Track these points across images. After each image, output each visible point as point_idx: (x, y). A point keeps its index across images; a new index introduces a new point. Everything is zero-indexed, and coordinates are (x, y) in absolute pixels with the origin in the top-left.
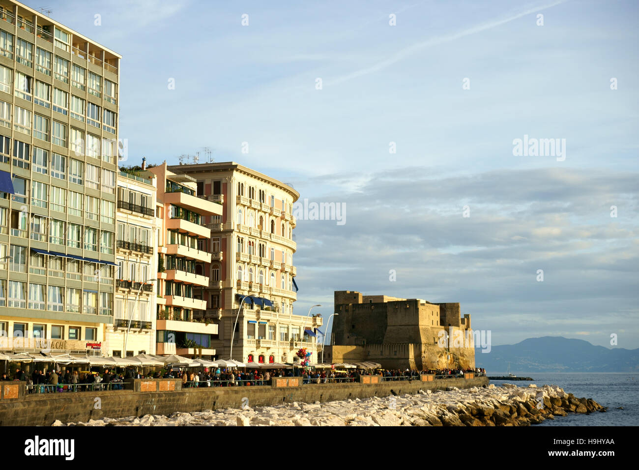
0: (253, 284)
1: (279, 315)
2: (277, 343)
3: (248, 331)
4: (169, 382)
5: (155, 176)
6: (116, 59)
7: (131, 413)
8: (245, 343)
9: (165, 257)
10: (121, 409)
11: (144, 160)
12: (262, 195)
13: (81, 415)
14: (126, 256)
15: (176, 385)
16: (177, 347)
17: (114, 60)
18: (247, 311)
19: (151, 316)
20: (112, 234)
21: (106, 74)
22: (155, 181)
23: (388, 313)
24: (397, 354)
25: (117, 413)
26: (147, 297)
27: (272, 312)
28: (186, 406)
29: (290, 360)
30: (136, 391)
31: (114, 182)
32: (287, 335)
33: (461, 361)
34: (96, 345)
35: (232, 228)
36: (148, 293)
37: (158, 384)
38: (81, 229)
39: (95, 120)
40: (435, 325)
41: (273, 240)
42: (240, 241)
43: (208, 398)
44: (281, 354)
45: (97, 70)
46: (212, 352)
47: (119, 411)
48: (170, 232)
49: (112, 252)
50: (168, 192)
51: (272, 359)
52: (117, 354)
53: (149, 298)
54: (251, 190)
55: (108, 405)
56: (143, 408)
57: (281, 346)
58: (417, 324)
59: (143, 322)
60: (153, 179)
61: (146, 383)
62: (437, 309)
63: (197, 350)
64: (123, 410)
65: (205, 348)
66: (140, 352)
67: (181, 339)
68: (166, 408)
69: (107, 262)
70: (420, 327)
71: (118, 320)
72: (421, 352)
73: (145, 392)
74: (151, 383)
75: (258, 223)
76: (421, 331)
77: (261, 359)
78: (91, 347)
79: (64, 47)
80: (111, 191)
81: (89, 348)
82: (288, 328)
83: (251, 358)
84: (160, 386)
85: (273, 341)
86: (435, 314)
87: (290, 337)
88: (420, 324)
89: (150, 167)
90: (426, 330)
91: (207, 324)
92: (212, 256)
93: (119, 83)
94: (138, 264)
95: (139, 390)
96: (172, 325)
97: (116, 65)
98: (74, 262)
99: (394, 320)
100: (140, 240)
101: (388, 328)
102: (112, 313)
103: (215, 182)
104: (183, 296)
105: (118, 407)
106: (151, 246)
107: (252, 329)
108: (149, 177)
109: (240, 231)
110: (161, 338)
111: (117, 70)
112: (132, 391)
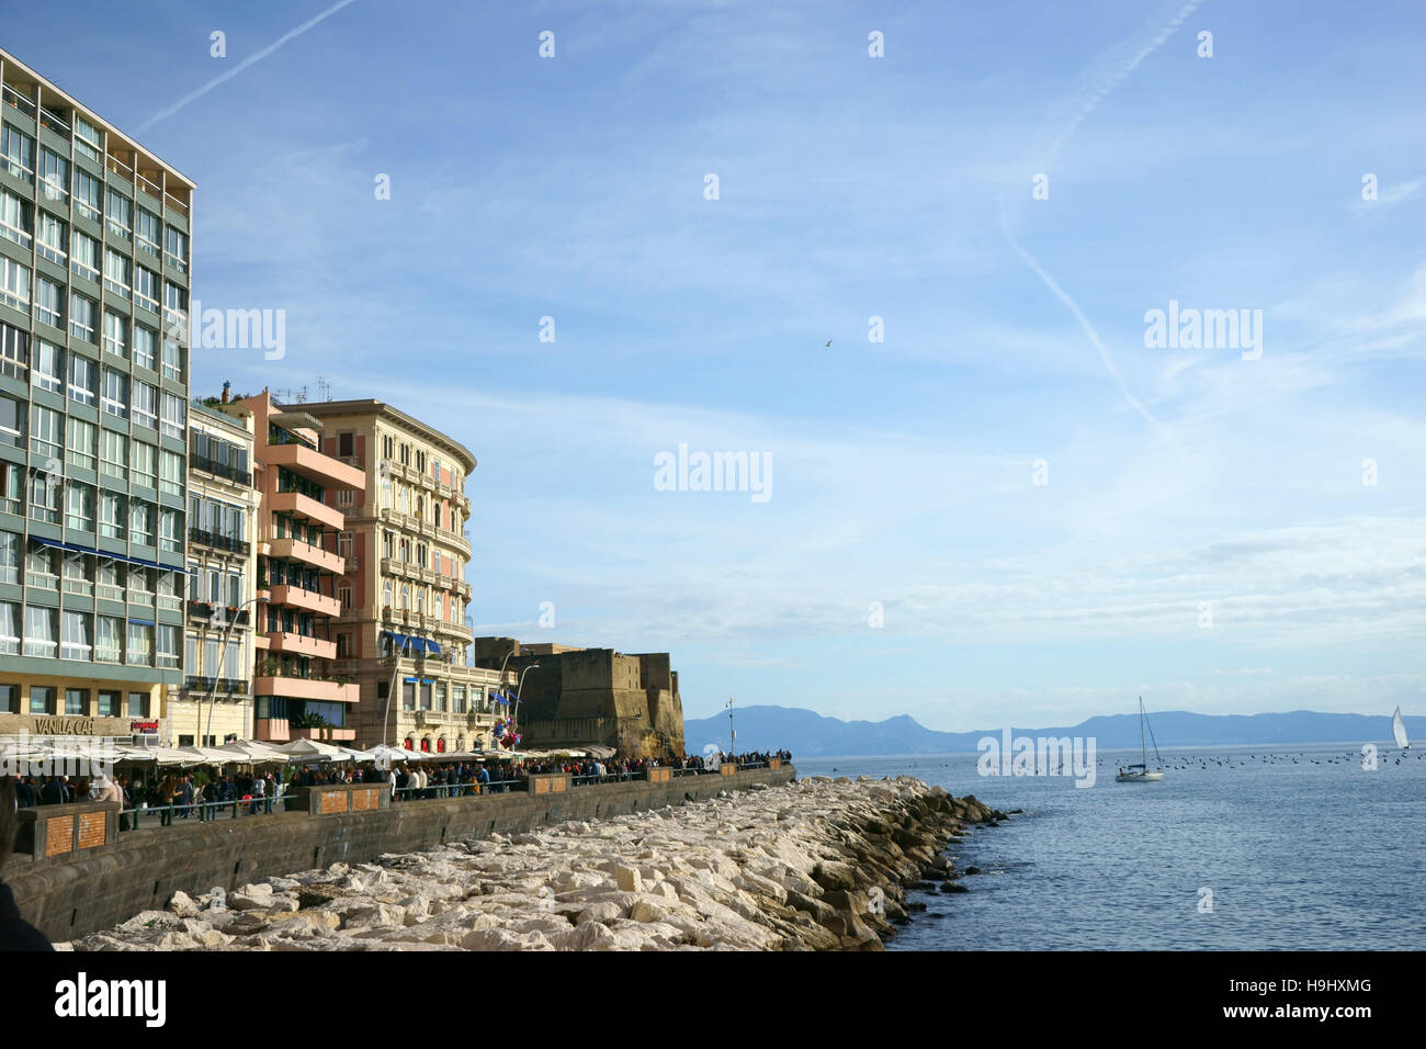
0: (410, 614)
1: (452, 668)
2: (449, 717)
3: (404, 696)
4: (369, 792)
5: (252, 413)
6: (188, 188)
7: (305, 863)
8: (400, 718)
9: (266, 563)
10: (288, 854)
11: (227, 385)
12: (421, 457)
13: (219, 875)
14: (203, 558)
15: (381, 797)
16: (291, 727)
17: (182, 191)
18: (403, 662)
19: (245, 670)
20: (180, 515)
21: (168, 215)
22: (251, 423)
23: (563, 671)
24: (579, 735)
25: (282, 864)
26: (237, 635)
27: (443, 663)
28: (397, 840)
29: (469, 747)
30: (315, 812)
31: (184, 419)
32: (463, 702)
33: (672, 744)
34: (149, 725)
35: (375, 515)
36: (241, 627)
37: (350, 797)
38: (124, 504)
39: (149, 299)
40: (633, 689)
41: (441, 538)
42: (388, 536)
43: (435, 821)
44: (455, 736)
45: (152, 204)
46: (350, 735)
47: (285, 858)
48: (276, 517)
49: (179, 548)
50: (271, 443)
51: (442, 746)
52: (186, 741)
53: (243, 637)
54: (405, 449)
55: (268, 847)
56: (327, 849)
57: (455, 723)
58: (610, 688)
59: (233, 681)
60: (248, 419)
61: (330, 795)
62: (636, 663)
63: (325, 731)
64: (293, 857)
65: (337, 728)
66: (228, 738)
67: (297, 713)
68: (366, 846)
69: (172, 568)
70: (614, 692)
71: (190, 677)
72: (617, 731)
73: (329, 815)
74: (339, 794)
75: (415, 508)
76: (615, 698)
77: (425, 744)
78: (139, 730)
79: (91, 154)
80: (176, 435)
81: (137, 732)
82: (465, 693)
83: (409, 743)
84: (354, 802)
85: (443, 713)
86: (633, 670)
87: (469, 707)
88: (614, 686)
89: (238, 398)
90: (623, 695)
91: (341, 685)
92: (346, 564)
93: (191, 234)
94: (223, 573)
95: (318, 812)
96: (285, 687)
97: (187, 201)
98: (110, 567)
99: (571, 682)
100: (226, 529)
101: (563, 694)
102: (179, 664)
103: (341, 435)
104: (299, 634)
105: (285, 851)
106: (246, 540)
107: (411, 693)
108: (241, 415)
109: (388, 520)
110: (264, 711)
111: (188, 209)
112: (307, 813)
